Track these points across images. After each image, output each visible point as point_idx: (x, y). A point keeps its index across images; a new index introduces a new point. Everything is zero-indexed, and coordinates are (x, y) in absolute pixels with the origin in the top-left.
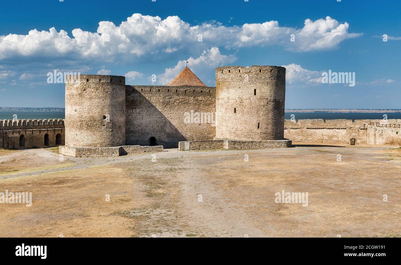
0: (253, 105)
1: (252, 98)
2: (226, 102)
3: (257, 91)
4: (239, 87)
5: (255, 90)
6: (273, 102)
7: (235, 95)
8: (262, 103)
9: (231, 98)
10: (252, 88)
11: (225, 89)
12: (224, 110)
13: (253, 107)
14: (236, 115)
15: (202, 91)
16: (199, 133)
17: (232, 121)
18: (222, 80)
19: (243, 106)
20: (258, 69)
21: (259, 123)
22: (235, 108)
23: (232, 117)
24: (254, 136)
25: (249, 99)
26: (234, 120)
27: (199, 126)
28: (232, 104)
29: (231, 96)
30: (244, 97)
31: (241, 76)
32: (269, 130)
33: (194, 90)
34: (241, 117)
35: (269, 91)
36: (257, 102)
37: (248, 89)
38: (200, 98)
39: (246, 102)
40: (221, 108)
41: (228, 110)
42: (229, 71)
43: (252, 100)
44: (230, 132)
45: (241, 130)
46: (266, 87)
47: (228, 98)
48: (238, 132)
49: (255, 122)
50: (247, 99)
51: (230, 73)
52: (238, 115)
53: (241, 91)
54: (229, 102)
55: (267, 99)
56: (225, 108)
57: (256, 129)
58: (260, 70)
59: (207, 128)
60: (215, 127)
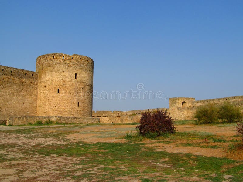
0: (74, 87)
1: (73, 81)
2: (50, 84)
3: (78, 76)
4: (62, 71)
5: (76, 74)
6: (88, 85)
7: (59, 77)
8: (81, 86)
9: (54, 80)
10: (74, 72)
11: (48, 73)
12: (47, 91)
13: (74, 88)
14: (59, 95)
15: (26, 74)
16: (23, 111)
17: (56, 101)
18: (45, 66)
19: (66, 87)
20: (78, 57)
21: (79, 103)
22: (58, 89)
23: (55, 96)
24: (75, 113)
25: (71, 82)
26: (58, 100)
27: (23, 105)
28: (56, 86)
29: (54, 79)
30: (67, 80)
31: (64, 62)
32: (86, 109)
33: (19, 72)
34: (64, 97)
35: (86, 77)
36: (78, 85)
37: (70, 74)
38: (24, 80)
39: (68, 84)
40: (43, 89)
41: (51, 91)
42: (54, 57)
43: (73, 82)
44: (53, 110)
45: (64, 108)
46: (84, 73)
47: (52, 80)
48: (61, 110)
49: (75, 101)
50: (69, 82)
51: (54, 59)
52: (61, 95)
53: (64, 74)
54: (53, 84)
55: (85, 83)
56: (48, 90)
57: (76, 107)
58: (80, 59)
59: (29, 107)
60: (37, 107)
